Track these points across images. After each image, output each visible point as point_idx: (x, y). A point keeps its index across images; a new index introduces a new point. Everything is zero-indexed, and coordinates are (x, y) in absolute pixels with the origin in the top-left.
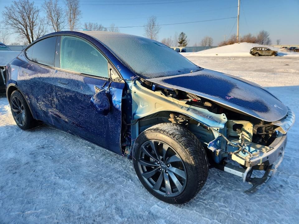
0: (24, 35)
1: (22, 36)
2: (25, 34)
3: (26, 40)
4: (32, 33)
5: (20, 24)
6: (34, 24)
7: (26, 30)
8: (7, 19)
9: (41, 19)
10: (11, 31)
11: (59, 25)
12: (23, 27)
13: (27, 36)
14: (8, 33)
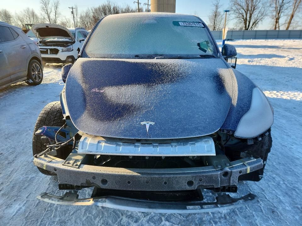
0: (243, 20)
1: (240, 21)
2: (243, 18)
3: (242, 25)
4: (250, 17)
5: (242, 10)
6: (256, 8)
7: (246, 14)
8: (233, 5)
9: (264, 2)
10: (232, 17)
11: (282, 7)
12: (244, 12)
13: (245, 20)
14: (230, 19)
